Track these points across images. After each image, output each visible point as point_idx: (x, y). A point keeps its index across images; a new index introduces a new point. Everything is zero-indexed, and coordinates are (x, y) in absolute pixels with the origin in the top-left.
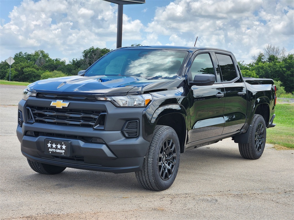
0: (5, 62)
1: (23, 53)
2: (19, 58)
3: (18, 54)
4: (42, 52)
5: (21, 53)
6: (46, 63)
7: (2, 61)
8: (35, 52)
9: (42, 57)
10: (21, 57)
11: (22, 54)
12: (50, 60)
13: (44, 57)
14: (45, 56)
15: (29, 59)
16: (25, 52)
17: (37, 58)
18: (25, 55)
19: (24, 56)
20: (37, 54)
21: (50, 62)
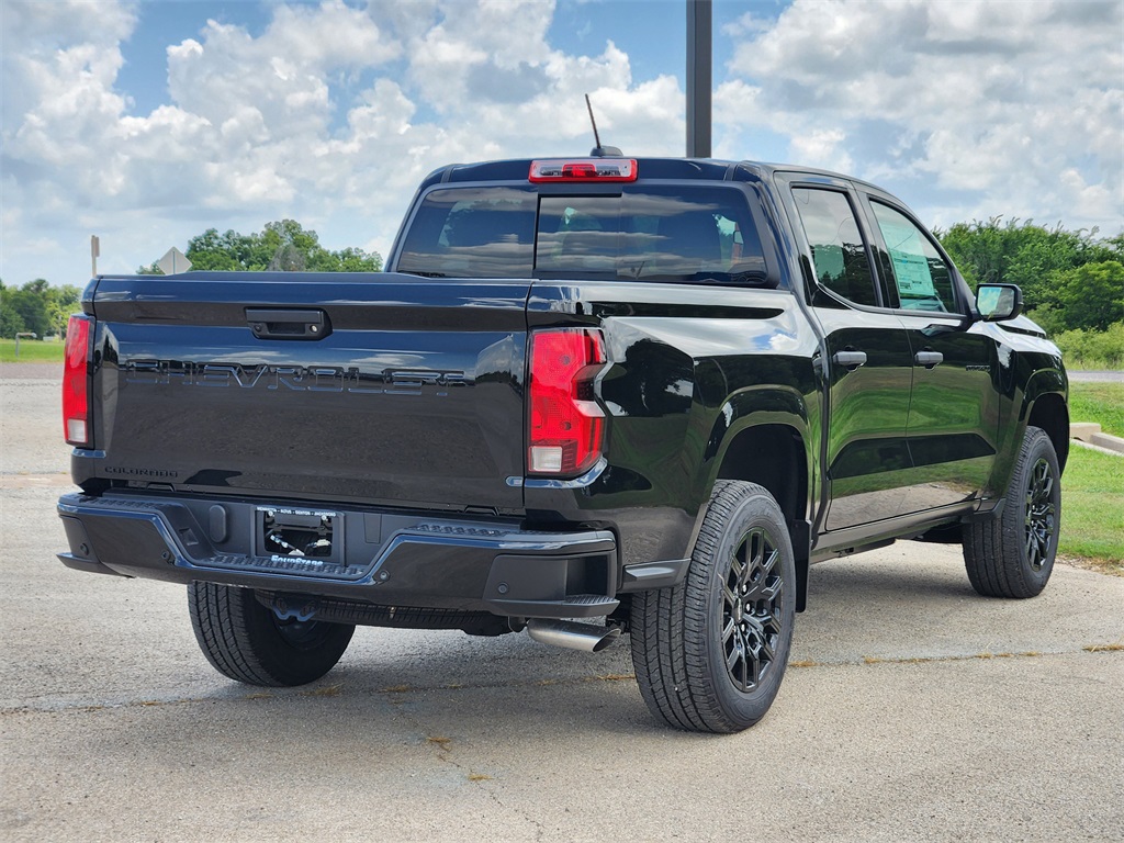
0: (154, 270)
1: (220, 235)
2: (205, 256)
3: (204, 241)
4: (291, 227)
5: (211, 234)
6: (308, 267)
7: (141, 267)
8: (265, 230)
9: (293, 247)
10: (215, 251)
11: (216, 238)
12: (321, 258)
13: (298, 246)
14: (303, 242)
15: (245, 255)
16: (225, 232)
17: (273, 251)
18: (227, 243)
19: (226, 247)
20: (271, 236)
21: (322, 262)
